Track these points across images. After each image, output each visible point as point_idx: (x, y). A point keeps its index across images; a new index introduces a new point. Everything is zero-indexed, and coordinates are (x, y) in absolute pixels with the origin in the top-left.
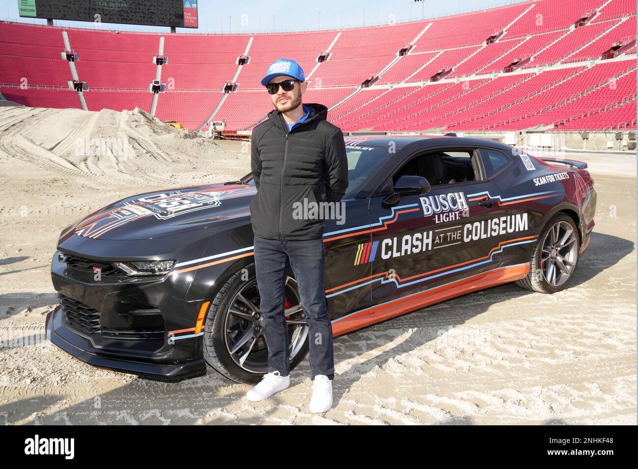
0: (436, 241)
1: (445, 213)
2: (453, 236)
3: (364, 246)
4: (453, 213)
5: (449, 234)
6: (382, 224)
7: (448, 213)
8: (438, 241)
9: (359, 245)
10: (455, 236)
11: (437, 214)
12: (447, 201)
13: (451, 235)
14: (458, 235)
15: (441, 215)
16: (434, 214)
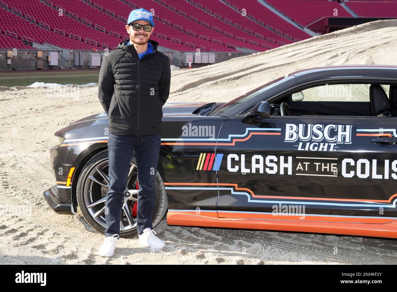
0: (298, 168)
1: (314, 142)
2: (323, 167)
3: (206, 155)
4: (326, 145)
5: (317, 164)
6: (230, 140)
7: (319, 143)
8: (301, 168)
9: (202, 154)
10: (328, 167)
11: (301, 142)
12: (323, 132)
13: (320, 166)
14: (332, 167)
15: (308, 144)
16: (299, 141)
